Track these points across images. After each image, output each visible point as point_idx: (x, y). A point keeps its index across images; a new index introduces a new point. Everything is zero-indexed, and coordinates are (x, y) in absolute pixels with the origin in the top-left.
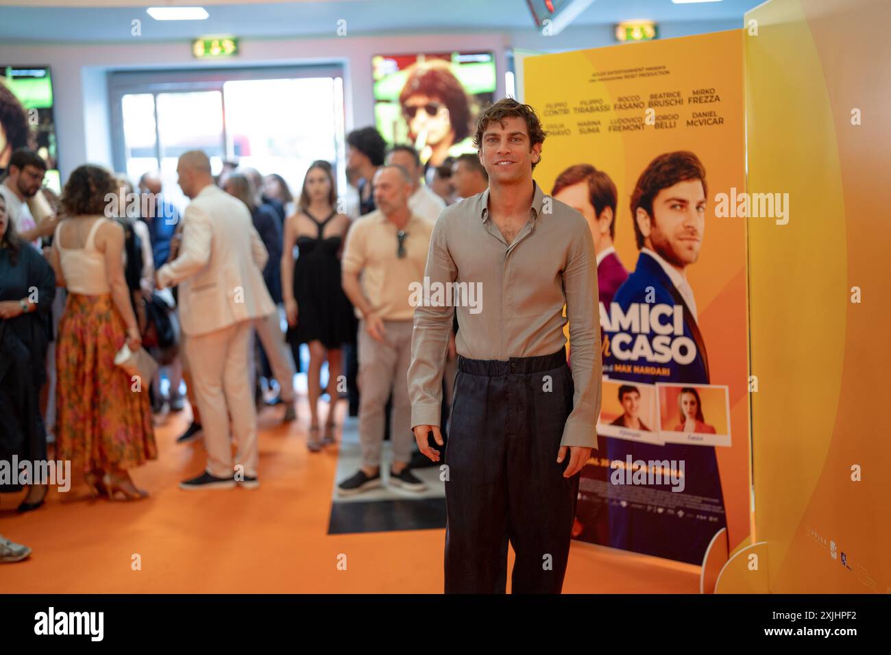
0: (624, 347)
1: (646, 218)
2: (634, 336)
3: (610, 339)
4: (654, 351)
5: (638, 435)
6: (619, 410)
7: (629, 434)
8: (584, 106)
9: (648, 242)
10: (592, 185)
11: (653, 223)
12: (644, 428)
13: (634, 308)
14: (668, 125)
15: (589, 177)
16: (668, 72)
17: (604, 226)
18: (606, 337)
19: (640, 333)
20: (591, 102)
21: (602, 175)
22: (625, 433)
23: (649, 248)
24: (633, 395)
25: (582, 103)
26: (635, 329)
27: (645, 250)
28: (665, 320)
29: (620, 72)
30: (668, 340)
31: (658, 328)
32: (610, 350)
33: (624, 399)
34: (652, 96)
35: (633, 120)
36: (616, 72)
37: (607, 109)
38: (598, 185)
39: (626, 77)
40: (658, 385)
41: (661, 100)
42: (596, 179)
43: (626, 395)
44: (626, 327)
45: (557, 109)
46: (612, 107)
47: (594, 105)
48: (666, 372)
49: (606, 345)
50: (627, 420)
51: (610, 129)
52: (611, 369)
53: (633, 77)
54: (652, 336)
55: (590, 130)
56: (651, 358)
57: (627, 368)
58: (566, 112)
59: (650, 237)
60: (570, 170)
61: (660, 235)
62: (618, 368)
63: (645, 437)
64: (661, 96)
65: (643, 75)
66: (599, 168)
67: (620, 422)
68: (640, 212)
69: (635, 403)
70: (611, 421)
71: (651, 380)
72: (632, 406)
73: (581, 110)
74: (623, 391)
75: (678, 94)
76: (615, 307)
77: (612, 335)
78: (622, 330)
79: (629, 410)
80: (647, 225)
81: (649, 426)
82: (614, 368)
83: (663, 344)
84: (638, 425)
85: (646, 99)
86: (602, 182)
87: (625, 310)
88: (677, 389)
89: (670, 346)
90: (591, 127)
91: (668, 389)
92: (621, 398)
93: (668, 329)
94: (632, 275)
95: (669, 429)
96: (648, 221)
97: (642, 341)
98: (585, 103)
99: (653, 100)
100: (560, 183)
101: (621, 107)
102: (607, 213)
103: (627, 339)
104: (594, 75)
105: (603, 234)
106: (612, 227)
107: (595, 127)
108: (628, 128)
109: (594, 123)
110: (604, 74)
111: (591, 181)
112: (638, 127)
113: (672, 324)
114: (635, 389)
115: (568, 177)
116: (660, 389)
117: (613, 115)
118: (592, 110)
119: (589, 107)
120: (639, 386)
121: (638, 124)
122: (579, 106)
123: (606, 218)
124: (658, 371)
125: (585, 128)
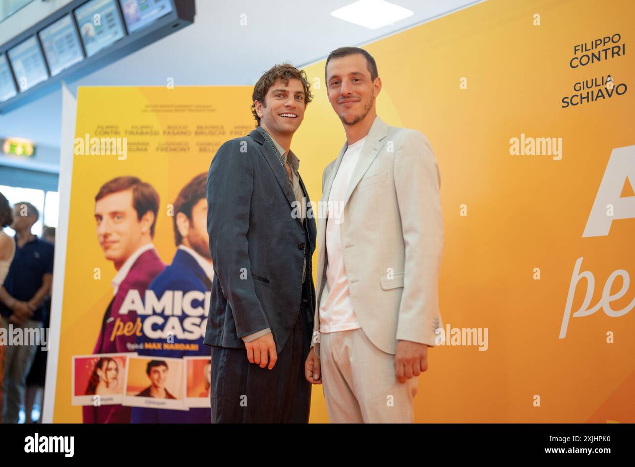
0: (155, 327)
1: (185, 221)
2: (166, 318)
3: (142, 322)
4: (184, 330)
5: (164, 403)
6: (146, 382)
7: (154, 403)
8: (135, 130)
9: (185, 241)
10: (136, 193)
11: (192, 225)
12: (169, 396)
13: (168, 294)
14: (211, 149)
15: (135, 186)
16: (214, 110)
17: (146, 226)
18: (139, 320)
19: (173, 316)
20: (142, 127)
21: (147, 185)
22: (150, 403)
23: (185, 245)
24: (161, 368)
25: (133, 127)
26: (168, 312)
27: (182, 247)
28: (196, 304)
29: (172, 106)
30: (198, 321)
31: (189, 310)
32: (142, 330)
33: (152, 373)
34: (198, 127)
35: (180, 144)
36: (168, 106)
37: (156, 133)
38: (143, 194)
39: (177, 111)
40: (186, 359)
41: (207, 131)
42: (140, 188)
43: (154, 368)
44: (158, 310)
45: (108, 130)
46: (161, 133)
47: (145, 130)
48: (195, 347)
49: (138, 326)
50: (154, 391)
51: (158, 149)
52: (141, 347)
53: (182, 111)
54: (183, 317)
55: (138, 149)
56: (181, 335)
57: (157, 345)
58: (117, 133)
59: (188, 237)
60: (116, 180)
61: (197, 235)
62: (148, 346)
63: (170, 405)
64: (206, 128)
65: (192, 110)
66: (144, 179)
67: (146, 393)
68: (180, 217)
69: (163, 375)
70: (137, 393)
71: (180, 354)
72: (159, 377)
73: (132, 133)
74: (151, 366)
75: (222, 127)
76: (150, 295)
77: (144, 318)
78: (155, 313)
79: (156, 382)
80: (185, 227)
81: (175, 395)
82: (144, 346)
83: (194, 324)
84: (163, 394)
85: (193, 129)
86: (146, 191)
87: (159, 296)
88: (204, 361)
89: (199, 326)
90: (140, 147)
91: (195, 361)
92: (149, 372)
93: (199, 311)
94: (168, 268)
95: (194, 396)
96: (187, 224)
97: (174, 322)
98: (136, 128)
99: (199, 130)
100: (105, 191)
101: (169, 133)
102: (149, 216)
103: (159, 320)
104: (147, 106)
105: (143, 234)
106: (152, 228)
107: (144, 147)
108: (174, 150)
109: (143, 144)
110: (156, 106)
111: (135, 190)
112: (183, 150)
113: (203, 307)
114: (164, 364)
115: (114, 186)
116: (188, 361)
117: (162, 139)
118: (142, 133)
119: (139, 131)
120: (167, 360)
121: (184, 147)
122: (129, 129)
123: (147, 220)
124: (187, 347)
125: (135, 147)
